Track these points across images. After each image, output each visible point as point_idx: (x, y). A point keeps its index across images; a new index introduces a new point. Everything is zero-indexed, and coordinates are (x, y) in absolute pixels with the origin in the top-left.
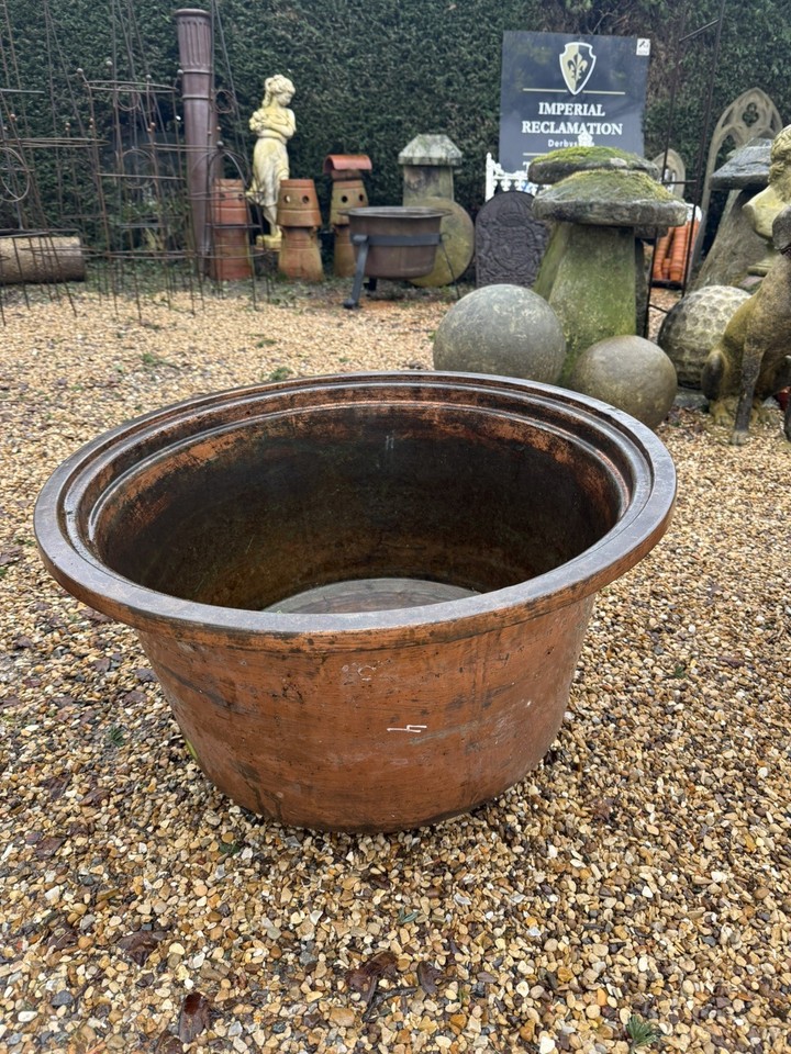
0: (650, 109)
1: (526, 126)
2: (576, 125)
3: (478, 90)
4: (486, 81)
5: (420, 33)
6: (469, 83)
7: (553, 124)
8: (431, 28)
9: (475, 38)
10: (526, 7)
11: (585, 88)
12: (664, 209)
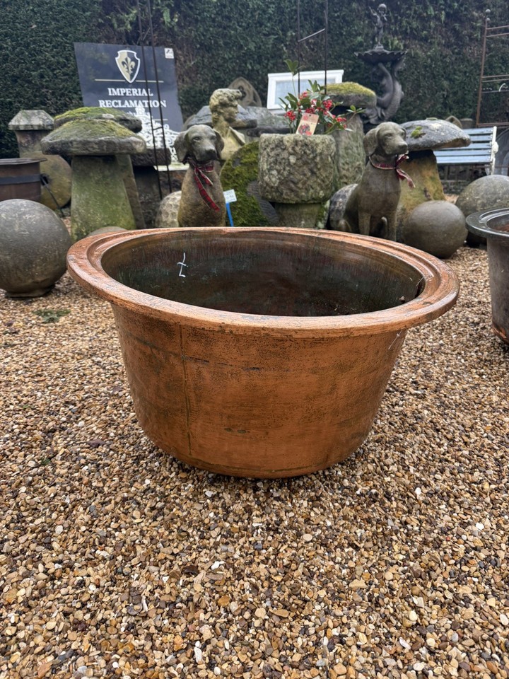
0: (181, 91)
1: (102, 103)
2: (135, 102)
3: (63, 81)
4: (67, 74)
5: (14, 43)
6: (56, 76)
7: (119, 102)
8: (22, 39)
9: (54, 47)
10: (86, 28)
11: (136, 79)
12: (123, 142)
